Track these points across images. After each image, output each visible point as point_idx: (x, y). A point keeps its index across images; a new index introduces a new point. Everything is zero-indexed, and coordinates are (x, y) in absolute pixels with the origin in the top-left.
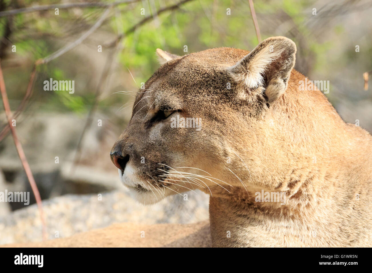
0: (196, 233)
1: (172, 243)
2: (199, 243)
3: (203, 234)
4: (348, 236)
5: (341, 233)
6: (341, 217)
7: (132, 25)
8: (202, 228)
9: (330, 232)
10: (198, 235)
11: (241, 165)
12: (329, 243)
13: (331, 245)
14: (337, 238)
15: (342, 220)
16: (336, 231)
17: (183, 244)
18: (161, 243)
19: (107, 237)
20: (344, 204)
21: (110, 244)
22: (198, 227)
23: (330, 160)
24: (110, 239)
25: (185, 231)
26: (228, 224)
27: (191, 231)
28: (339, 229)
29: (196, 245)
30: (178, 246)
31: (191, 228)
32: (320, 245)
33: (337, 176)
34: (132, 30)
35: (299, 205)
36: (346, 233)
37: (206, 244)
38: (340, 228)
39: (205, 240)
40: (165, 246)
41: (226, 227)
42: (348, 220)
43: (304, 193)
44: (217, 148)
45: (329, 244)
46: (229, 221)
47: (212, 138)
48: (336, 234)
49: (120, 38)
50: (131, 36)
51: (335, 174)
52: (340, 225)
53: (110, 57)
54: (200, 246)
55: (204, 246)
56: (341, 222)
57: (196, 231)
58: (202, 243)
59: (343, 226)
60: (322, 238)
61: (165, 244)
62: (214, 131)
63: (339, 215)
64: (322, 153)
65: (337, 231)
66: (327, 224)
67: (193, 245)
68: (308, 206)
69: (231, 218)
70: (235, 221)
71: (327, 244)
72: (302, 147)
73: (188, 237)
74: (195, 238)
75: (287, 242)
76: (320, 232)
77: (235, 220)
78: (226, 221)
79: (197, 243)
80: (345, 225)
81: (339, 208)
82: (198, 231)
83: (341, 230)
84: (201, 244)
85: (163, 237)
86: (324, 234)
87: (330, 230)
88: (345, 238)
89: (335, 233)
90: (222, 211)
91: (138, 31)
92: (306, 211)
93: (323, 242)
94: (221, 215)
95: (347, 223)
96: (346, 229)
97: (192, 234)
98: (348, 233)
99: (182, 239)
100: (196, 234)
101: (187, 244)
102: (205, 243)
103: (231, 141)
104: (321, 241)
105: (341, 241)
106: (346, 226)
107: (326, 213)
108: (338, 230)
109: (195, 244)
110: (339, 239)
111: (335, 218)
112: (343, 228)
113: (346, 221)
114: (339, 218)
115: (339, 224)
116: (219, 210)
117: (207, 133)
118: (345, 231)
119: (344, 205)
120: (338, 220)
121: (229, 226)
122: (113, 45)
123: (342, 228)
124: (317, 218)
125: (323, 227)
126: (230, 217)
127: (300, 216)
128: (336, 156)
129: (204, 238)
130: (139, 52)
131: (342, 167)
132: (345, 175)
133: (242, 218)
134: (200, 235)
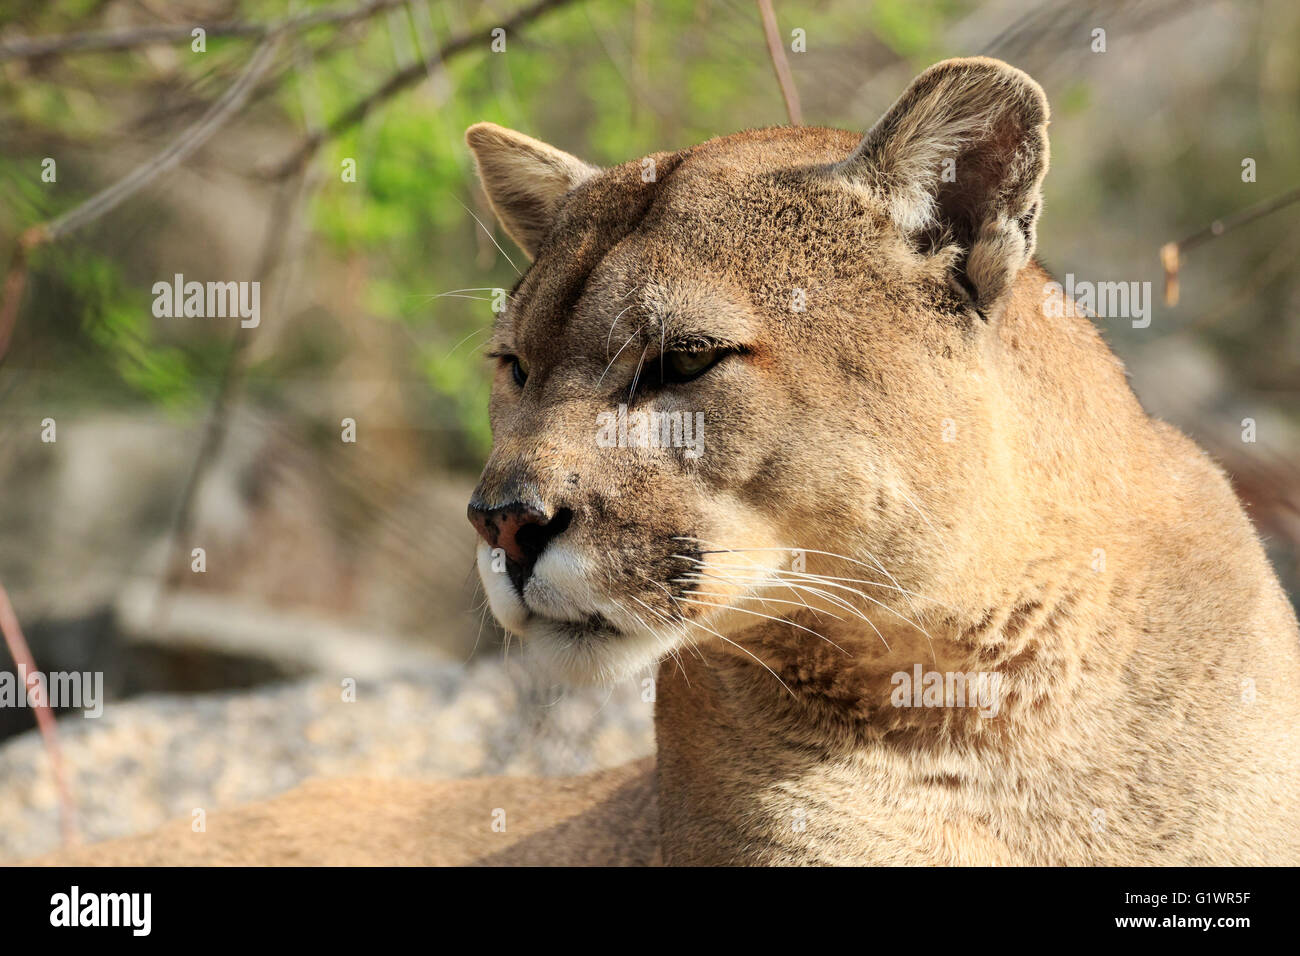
0: (592, 812)
1: (511, 850)
2: (604, 851)
3: (615, 820)
4: (1158, 820)
5: (1133, 806)
6: (1137, 749)
7: (353, 98)
8: (611, 794)
9: (1093, 802)
10: (599, 823)
11: (912, 544)
12: (1089, 842)
13: (1097, 849)
14: (1116, 826)
15: (1139, 758)
16: (1115, 800)
17: (548, 854)
18: (468, 851)
19: (280, 831)
20: (1157, 699)
21: (293, 854)
22: (599, 792)
23: (1129, 530)
24: (291, 838)
25: (553, 807)
26: (741, 773)
27: (573, 807)
28: (1126, 792)
29: (593, 860)
30: (532, 861)
31: (574, 796)
32: (1056, 846)
33: (1144, 590)
34: (356, 115)
35: (1012, 698)
36: (1151, 806)
37: (631, 854)
38: (1130, 788)
39: (627, 840)
40: (483, 860)
41: (731, 782)
42: (1161, 762)
43: (1042, 654)
44: (860, 482)
45: (1088, 845)
46: (747, 761)
47: (846, 447)
48: (1115, 809)
49: (312, 146)
50: (352, 137)
51: (1137, 581)
52: (1131, 778)
53: (281, 214)
54: (611, 861)
55: (624, 862)
56: (1135, 767)
57: (591, 804)
58: (617, 849)
59: (1141, 783)
60: (1065, 824)
61: (485, 854)
62: (855, 419)
63: (1134, 741)
64: (1109, 505)
65: (1119, 799)
66: (1085, 771)
67: (584, 859)
68: (1040, 704)
69: (755, 749)
70: (772, 762)
71: (1082, 845)
72: (1055, 478)
73: (563, 829)
74: (589, 832)
75: (952, 844)
76: (1057, 802)
77: (770, 758)
78: (734, 760)
79: (597, 850)
80: (1149, 778)
81: (1137, 714)
82: (598, 804)
83: (1135, 798)
84: (612, 855)
85: (474, 829)
86: (1069, 807)
87: (1094, 794)
88: (1144, 826)
89: (1111, 806)
90: (723, 723)
91: (377, 120)
92: (1031, 723)
93: (1068, 838)
94: (719, 737)
95: (1157, 771)
96: (1153, 794)
97: (576, 818)
98: (1158, 807)
99: (545, 835)
100: (592, 817)
101: (562, 854)
102: (625, 850)
103: (901, 457)
104: (1059, 834)
105: (1132, 834)
106: (1150, 782)
107: (1089, 732)
108: (1125, 795)
109: (591, 855)
110: (1124, 828)
111: (1115, 750)
112: (1140, 789)
113: (1156, 764)
114: (1130, 753)
115: (1129, 777)
116: (712, 717)
117: (832, 429)
118: (1149, 803)
119: (1155, 703)
120: (1125, 760)
121: (743, 780)
122: (290, 171)
123: (1138, 789)
124: (1057, 748)
125: (1071, 783)
126: (753, 745)
127: (1005, 737)
128: (1144, 517)
129: (619, 832)
130: (377, 192)
131: (1158, 556)
132: (1166, 584)
133: (799, 754)
134: (606, 822)
